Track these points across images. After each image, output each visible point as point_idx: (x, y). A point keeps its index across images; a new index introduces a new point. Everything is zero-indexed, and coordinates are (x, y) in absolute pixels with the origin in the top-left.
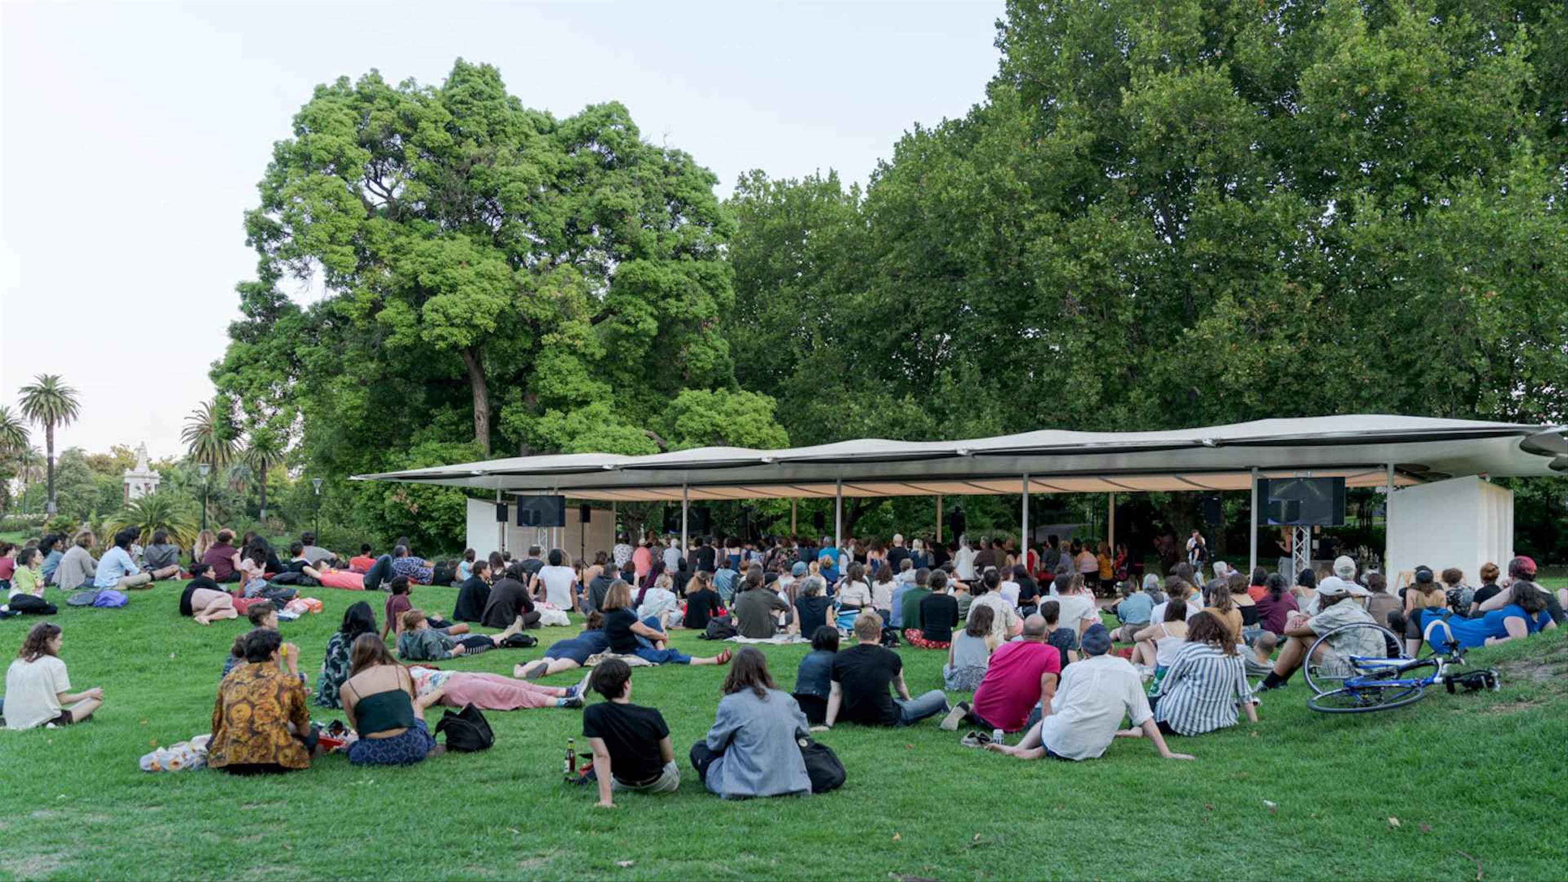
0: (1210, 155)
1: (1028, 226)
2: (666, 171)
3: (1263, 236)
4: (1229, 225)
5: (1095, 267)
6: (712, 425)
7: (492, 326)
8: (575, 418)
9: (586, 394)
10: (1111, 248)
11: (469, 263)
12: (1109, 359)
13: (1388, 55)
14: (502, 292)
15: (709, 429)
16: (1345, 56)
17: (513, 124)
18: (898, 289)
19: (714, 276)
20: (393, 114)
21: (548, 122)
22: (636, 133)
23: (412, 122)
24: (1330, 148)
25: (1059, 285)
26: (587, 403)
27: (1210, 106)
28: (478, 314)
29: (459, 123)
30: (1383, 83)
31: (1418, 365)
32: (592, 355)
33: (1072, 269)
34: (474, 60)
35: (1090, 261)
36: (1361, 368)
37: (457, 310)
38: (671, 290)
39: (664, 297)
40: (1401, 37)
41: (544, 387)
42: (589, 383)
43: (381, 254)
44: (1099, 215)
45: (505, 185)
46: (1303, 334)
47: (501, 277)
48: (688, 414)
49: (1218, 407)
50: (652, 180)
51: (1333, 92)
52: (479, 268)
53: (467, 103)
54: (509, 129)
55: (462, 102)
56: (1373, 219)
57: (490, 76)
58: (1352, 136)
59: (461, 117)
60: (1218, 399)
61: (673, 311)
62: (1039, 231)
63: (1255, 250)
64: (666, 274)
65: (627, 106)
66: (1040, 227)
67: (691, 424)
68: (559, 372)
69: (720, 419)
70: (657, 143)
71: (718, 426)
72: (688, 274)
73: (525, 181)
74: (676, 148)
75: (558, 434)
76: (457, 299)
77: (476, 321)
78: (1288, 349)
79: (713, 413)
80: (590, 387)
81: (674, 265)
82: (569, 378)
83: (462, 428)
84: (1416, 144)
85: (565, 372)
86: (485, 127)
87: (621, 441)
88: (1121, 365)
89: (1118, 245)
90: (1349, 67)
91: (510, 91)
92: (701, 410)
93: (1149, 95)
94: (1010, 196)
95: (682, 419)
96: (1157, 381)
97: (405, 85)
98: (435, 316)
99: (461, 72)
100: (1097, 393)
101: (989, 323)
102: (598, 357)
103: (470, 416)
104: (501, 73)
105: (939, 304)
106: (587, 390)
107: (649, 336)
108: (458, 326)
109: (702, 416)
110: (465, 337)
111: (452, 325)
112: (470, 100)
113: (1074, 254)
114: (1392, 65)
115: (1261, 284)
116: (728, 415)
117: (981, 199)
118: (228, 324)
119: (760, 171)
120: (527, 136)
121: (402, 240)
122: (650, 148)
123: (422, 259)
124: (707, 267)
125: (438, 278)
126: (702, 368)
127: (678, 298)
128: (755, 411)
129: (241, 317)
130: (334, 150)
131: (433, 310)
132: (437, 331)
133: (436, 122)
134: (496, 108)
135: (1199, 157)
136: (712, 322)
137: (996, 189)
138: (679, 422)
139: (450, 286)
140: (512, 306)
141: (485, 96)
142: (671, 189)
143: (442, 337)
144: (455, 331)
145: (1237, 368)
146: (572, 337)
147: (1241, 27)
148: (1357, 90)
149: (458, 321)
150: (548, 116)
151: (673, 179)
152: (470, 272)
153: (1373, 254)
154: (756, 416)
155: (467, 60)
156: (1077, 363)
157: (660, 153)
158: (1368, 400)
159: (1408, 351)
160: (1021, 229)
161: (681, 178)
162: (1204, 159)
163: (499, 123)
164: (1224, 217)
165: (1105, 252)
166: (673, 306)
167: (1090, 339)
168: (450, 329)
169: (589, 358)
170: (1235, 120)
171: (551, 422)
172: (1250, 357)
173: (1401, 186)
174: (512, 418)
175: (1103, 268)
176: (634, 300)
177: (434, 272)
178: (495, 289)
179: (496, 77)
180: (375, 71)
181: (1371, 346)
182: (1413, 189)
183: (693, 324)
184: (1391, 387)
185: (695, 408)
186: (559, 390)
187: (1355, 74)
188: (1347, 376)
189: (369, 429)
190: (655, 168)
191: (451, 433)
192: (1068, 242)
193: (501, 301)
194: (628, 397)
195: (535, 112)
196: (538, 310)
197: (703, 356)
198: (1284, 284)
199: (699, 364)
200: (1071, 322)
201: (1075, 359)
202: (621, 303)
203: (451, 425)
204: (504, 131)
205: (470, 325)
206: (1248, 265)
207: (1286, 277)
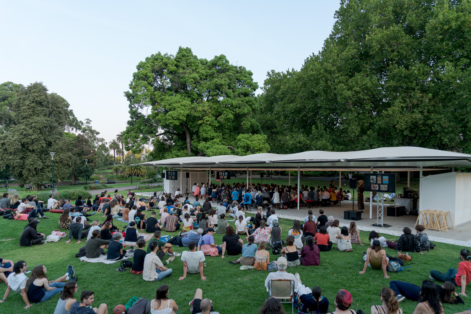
0: (395, 53)
1: (336, 80)
2: (237, 72)
3: (412, 79)
4: (400, 76)
5: (357, 92)
6: (247, 144)
7: (185, 119)
8: (209, 144)
9: (213, 136)
10: (362, 86)
11: (179, 102)
12: (363, 121)
13: (456, 15)
14: (187, 109)
15: (246, 145)
16: (441, 17)
17: (194, 63)
18: (302, 102)
19: (251, 101)
20: (161, 63)
21: (205, 62)
22: (228, 63)
23: (166, 64)
24: (437, 48)
25: (345, 99)
26: (213, 139)
27: (396, 38)
28: (181, 116)
29: (179, 64)
30: (453, 24)
31: (466, 120)
32: (215, 125)
33: (349, 93)
34: (184, 47)
35: (355, 90)
36: (445, 122)
37: (175, 115)
38: (237, 106)
39: (235, 108)
40: (462, 9)
41: (201, 135)
42: (214, 133)
43: (157, 101)
44: (358, 76)
45: (188, 80)
46: (426, 111)
47: (187, 105)
48: (240, 141)
49: (397, 135)
50: (232, 76)
51: (436, 29)
52: (182, 103)
53: (181, 58)
54: (193, 65)
55: (179, 58)
56: (451, 71)
57: (188, 50)
58: (444, 44)
59: (180, 62)
60: (397, 133)
61: (238, 112)
62: (340, 82)
63: (409, 84)
64: (235, 102)
65: (225, 55)
66: (340, 81)
67: (241, 144)
68: (205, 131)
69: (249, 142)
70: (235, 65)
71: (248, 144)
72: (242, 101)
73: (194, 79)
74: (240, 66)
75: (203, 148)
76: (175, 112)
77: (180, 118)
78: (419, 116)
79: (247, 141)
80: (215, 134)
81: (238, 99)
82: (208, 132)
83: (184, 146)
84: (468, 44)
85: (207, 131)
86: (186, 65)
87: (219, 150)
88: (367, 122)
89: (364, 85)
90: (442, 20)
91: (194, 54)
92: (244, 140)
93: (375, 37)
94: (330, 72)
95: (239, 142)
96: (377, 127)
97: (165, 55)
98: (169, 117)
99: (181, 49)
100: (358, 132)
101: (326, 111)
102: (217, 126)
103: (186, 143)
104: (191, 49)
105: (312, 106)
106: (213, 135)
107: (231, 119)
108: (175, 120)
109: (244, 142)
110: (178, 122)
111: (174, 119)
112: (182, 57)
113: (350, 89)
114: (458, 18)
115: (412, 94)
116: (251, 141)
117: (320, 74)
118: (127, 121)
119: (273, 70)
120: (198, 66)
121: (163, 97)
122: (232, 66)
123: (167, 102)
124: (249, 99)
125: (170, 107)
126: (247, 127)
127: (239, 108)
128: (259, 140)
129: (130, 119)
130: (144, 74)
131: (169, 116)
132: (170, 121)
133: (172, 64)
134: (189, 59)
135: (392, 54)
136: (250, 114)
137: (326, 71)
138: (238, 144)
139: (174, 109)
140: (190, 113)
141: (186, 56)
142: (238, 77)
143: (171, 123)
144: (175, 121)
145: (401, 123)
146: (206, 121)
147: (407, 12)
148: (445, 27)
149: (175, 118)
150: (206, 60)
151: (239, 75)
152: (179, 105)
153: (451, 83)
154: (259, 141)
155: (182, 47)
156: (352, 122)
157: (236, 67)
158: (448, 132)
159: (462, 115)
160: (334, 82)
161: (241, 74)
162: (394, 55)
163: (189, 63)
164: (398, 73)
165: (360, 87)
166: (238, 110)
167: (356, 115)
168: (173, 121)
169: (215, 126)
170: (404, 41)
171: (201, 145)
172: (406, 119)
173: (463, 59)
174: (194, 144)
175: (360, 93)
176: (226, 109)
177: (170, 105)
178: (186, 109)
179: (190, 51)
180: (159, 52)
181: (449, 114)
182: (467, 59)
183: (244, 115)
184: (456, 128)
185: (242, 139)
186: (205, 135)
187: (444, 22)
188: (440, 124)
189: (162, 147)
190: (233, 72)
191: (181, 148)
192: (349, 85)
193: (187, 112)
194: (227, 136)
195: (202, 59)
196: (197, 114)
197: (247, 124)
198: (418, 94)
199: (246, 126)
200: (350, 110)
201: (351, 121)
202: (222, 110)
203: (181, 146)
204: (191, 65)
205: (178, 119)
206: (408, 88)
207: (419, 92)
